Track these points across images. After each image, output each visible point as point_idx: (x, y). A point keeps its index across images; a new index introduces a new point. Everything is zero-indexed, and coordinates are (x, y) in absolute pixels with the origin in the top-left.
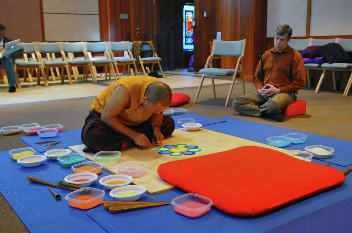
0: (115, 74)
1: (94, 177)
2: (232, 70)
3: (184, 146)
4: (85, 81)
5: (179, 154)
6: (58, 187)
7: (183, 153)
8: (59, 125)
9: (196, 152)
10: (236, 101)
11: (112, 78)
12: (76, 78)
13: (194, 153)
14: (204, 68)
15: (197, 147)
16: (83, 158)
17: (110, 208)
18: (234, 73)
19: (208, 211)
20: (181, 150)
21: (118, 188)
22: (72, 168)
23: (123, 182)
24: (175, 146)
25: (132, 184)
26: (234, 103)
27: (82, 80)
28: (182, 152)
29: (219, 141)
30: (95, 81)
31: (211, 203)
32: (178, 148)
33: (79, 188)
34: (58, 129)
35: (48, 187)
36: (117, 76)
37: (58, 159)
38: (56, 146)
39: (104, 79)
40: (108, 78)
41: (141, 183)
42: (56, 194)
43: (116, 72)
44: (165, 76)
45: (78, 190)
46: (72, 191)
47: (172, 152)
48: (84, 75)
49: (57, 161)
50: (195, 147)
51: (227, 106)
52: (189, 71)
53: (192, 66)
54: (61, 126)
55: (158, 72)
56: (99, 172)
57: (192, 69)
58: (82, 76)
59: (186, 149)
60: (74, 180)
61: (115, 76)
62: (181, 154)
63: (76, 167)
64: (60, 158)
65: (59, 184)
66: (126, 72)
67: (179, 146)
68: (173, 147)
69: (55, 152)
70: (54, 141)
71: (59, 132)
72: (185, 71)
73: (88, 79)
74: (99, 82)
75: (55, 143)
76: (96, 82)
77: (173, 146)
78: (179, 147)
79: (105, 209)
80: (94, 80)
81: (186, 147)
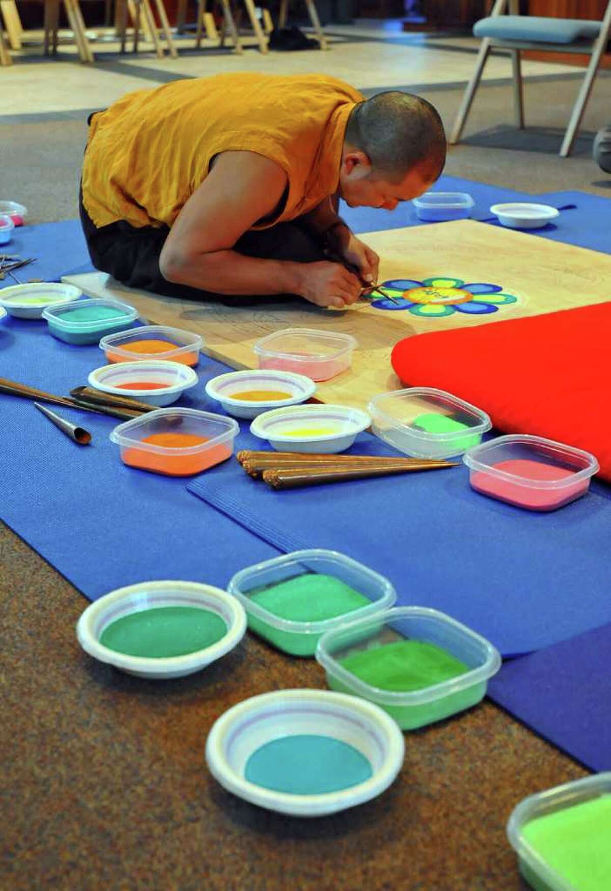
0: (157, 31)
1: (183, 377)
2: (590, 24)
3: (453, 283)
4: (50, 55)
5: (441, 309)
6: (70, 404)
7: (455, 307)
8: (12, 203)
9: (497, 306)
10: (607, 135)
11: (142, 46)
12: (16, 44)
13: (491, 309)
14: (489, 14)
15: (496, 289)
16: (127, 314)
17: (265, 472)
18: (597, 34)
19: (581, 491)
20: (447, 297)
21: (274, 411)
22: (103, 344)
23: (281, 396)
24: (422, 285)
25: (311, 401)
26: (602, 144)
27: (41, 51)
28: (452, 303)
29: (566, 271)
30: (86, 53)
31: (593, 468)
32: (433, 290)
33: (146, 411)
34: (14, 218)
35: (35, 403)
36: (163, 37)
37: (46, 315)
38: (19, 273)
39: (116, 47)
40: (129, 47)
41: (343, 399)
42: (74, 427)
43: (159, 24)
44: (329, 43)
45: (145, 416)
46: (125, 419)
47: (416, 304)
48: (47, 34)
49: (44, 322)
50: (491, 289)
51: (569, 155)
52: (408, 27)
53: (413, 8)
54: (18, 209)
55: (303, 29)
56: (194, 361)
57: (420, 20)
58: (38, 35)
59: (460, 295)
60: (122, 383)
61: (157, 36)
62: (451, 309)
63: (115, 343)
64: (49, 312)
65: (73, 396)
66: (192, 26)
67: (435, 283)
68: (416, 288)
69: (24, 293)
70: (9, 257)
71: (16, 226)
72: (394, 29)
73: (61, 49)
74: (101, 61)
75: (12, 263)
76: (91, 58)
77: (416, 285)
78: (438, 288)
79: (250, 475)
80: (83, 53)
81: (461, 287)
